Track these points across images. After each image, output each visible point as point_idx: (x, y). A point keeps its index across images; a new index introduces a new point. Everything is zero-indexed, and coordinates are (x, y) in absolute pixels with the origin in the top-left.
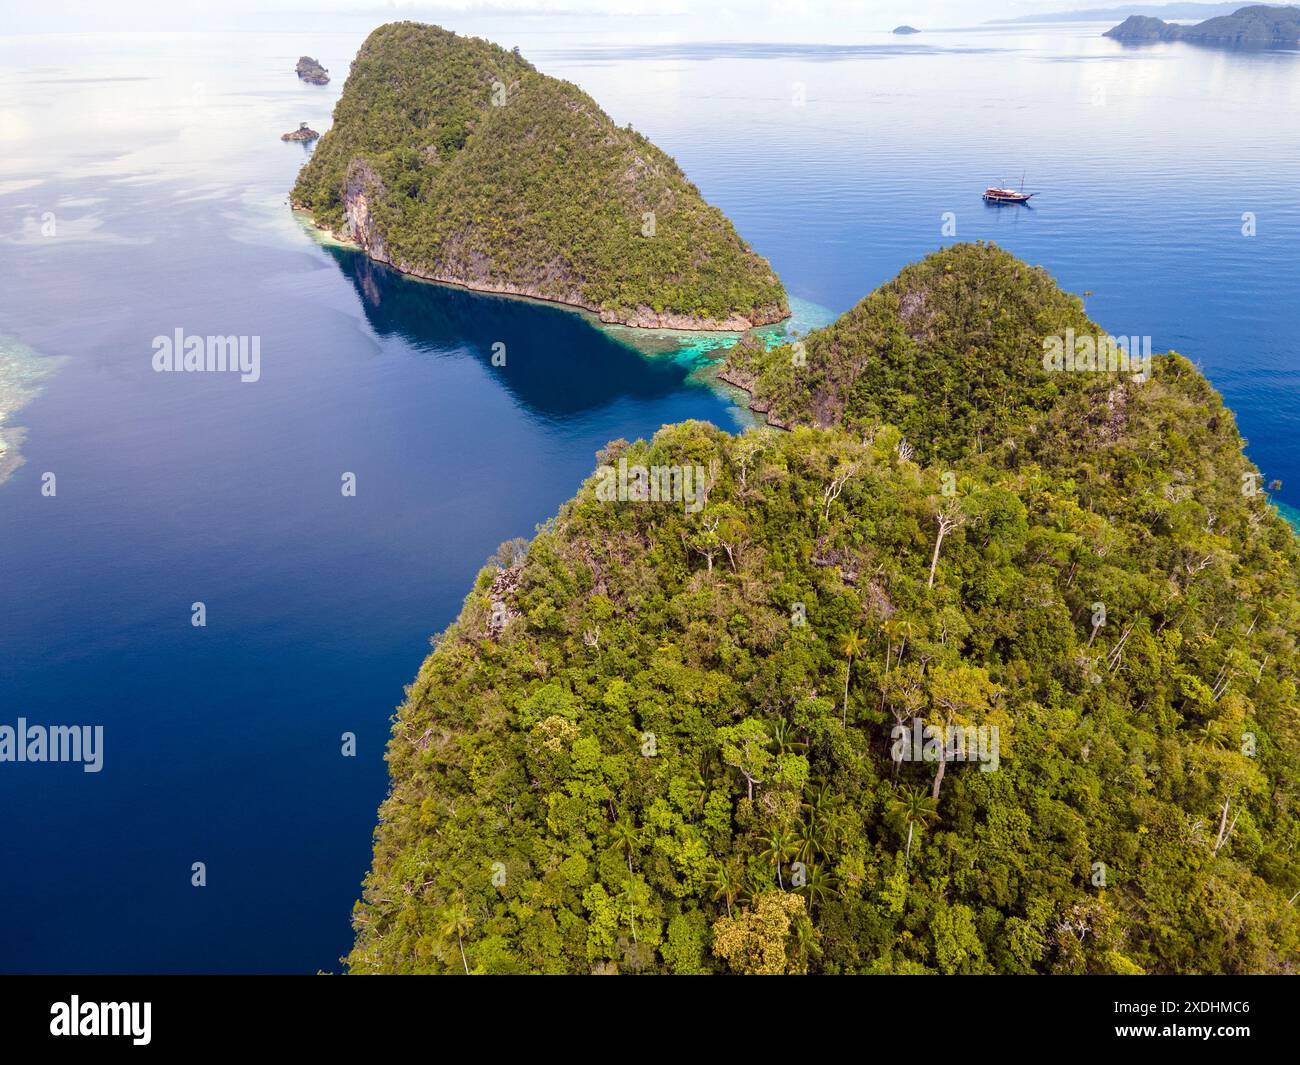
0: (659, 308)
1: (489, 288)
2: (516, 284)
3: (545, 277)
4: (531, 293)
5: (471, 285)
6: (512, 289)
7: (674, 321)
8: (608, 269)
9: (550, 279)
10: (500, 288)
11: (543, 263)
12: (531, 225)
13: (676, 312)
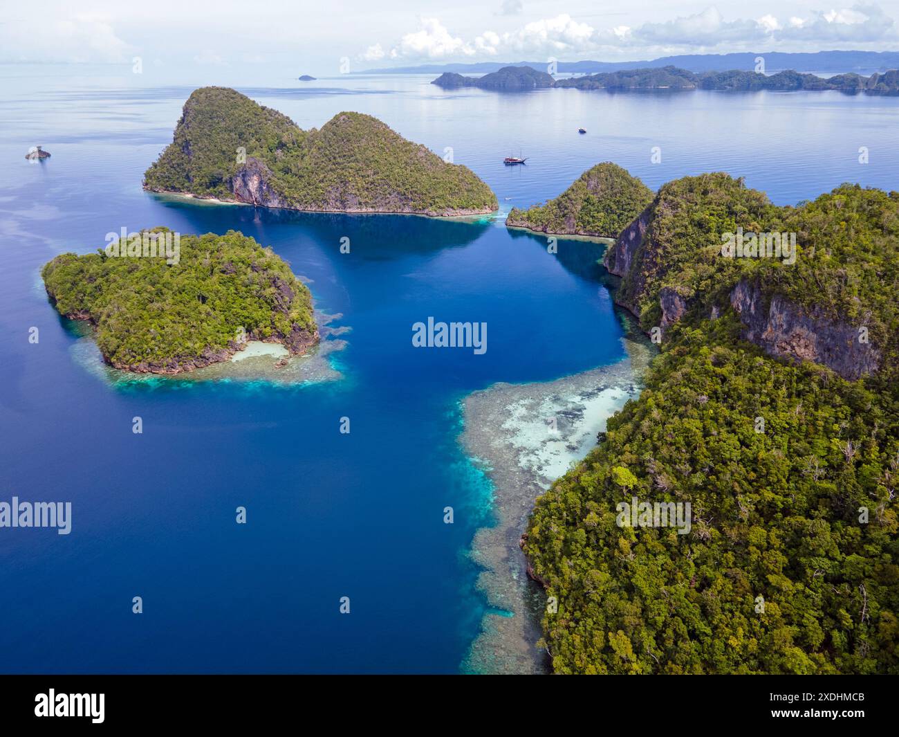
0: (455, 207)
1: (359, 210)
2: (372, 207)
3: (389, 202)
4: (381, 210)
5: (348, 210)
6: (371, 210)
7: (463, 212)
8: (425, 194)
9: (391, 203)
10: (364, 210)
11: (388, 196)
12: (378, 180)
13: (463, 208)
